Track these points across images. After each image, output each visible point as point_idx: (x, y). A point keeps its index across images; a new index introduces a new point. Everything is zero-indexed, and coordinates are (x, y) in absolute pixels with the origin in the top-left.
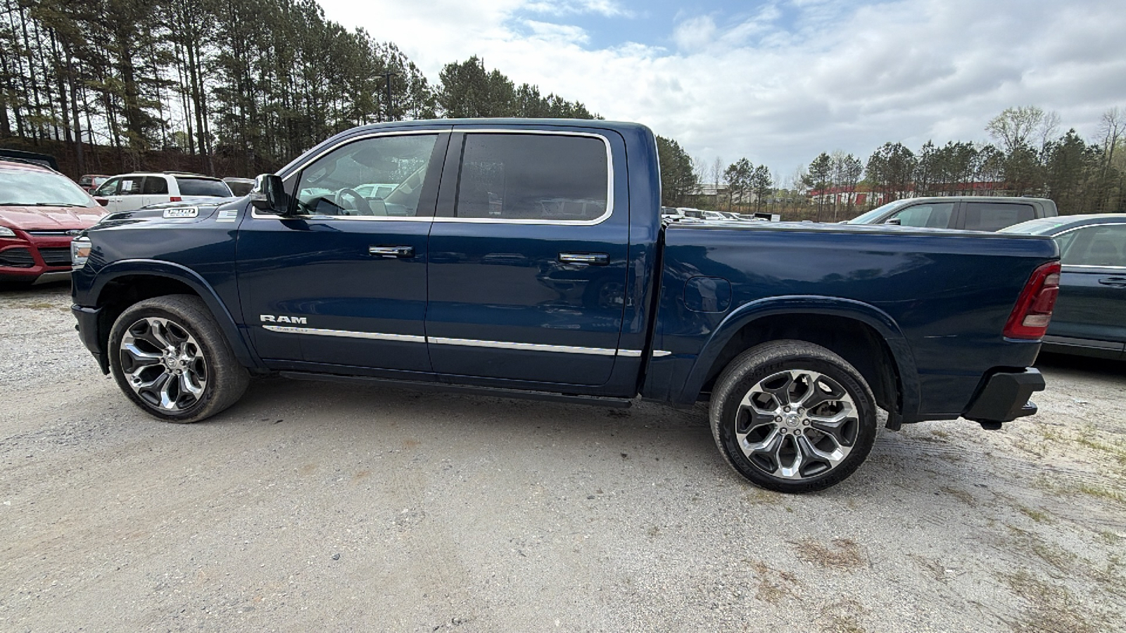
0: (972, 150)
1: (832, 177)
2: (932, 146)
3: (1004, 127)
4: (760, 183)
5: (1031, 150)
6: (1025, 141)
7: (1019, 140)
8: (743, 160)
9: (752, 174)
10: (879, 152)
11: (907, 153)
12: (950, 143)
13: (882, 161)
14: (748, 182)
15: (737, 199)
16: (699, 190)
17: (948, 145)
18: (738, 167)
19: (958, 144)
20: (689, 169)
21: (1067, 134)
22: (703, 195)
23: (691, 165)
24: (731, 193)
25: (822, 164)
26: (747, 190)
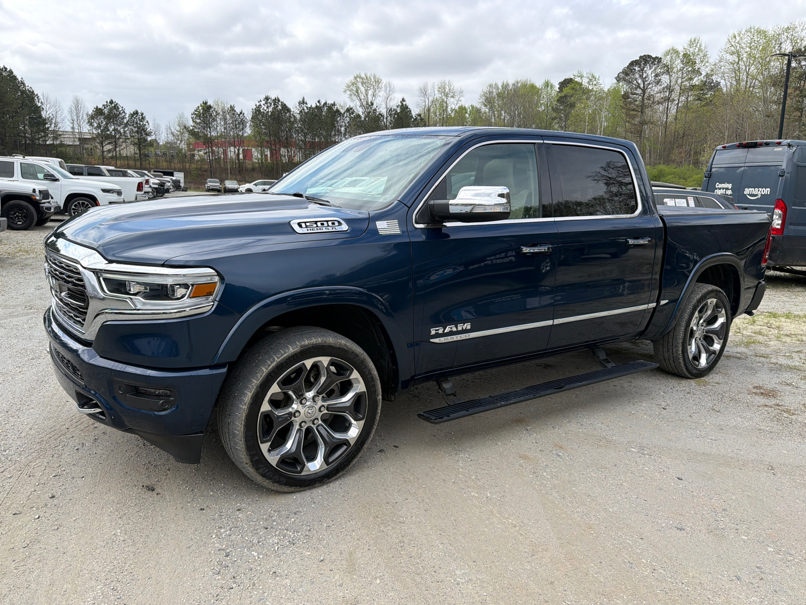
0: (338, 111)
1: (218, 129)
2: (306, 103)
3: (357, 91)
4: (137, 132)
5: (380, 114)
6: (374, 106)
7: (370, 104)
8: (111, 102)
9: (125, 121)
10: (260, 105)
11: (285, 108)
12: (319, 102)
13: (263, 114)
14: (122, 131)
15: (109, 151)
16: (55, 138)
17: (318, 104)
18: (106, 111)
19: (325, 103)
20: (38, 110)
21: (401, 102)
22: (61, 145)
23: (39, 104)
24: (101, 143)
25: (205, 113)
26: (121, 140)
